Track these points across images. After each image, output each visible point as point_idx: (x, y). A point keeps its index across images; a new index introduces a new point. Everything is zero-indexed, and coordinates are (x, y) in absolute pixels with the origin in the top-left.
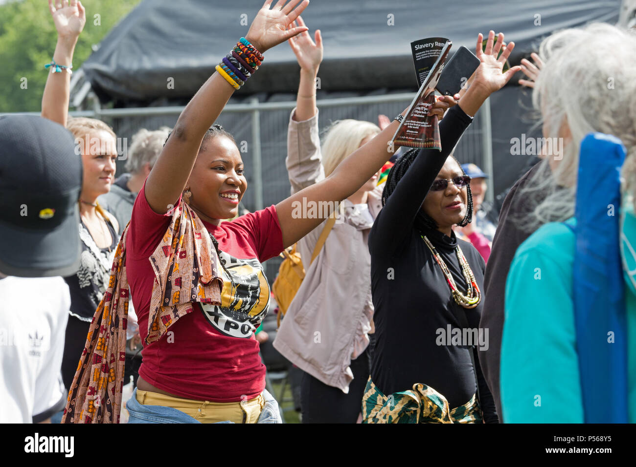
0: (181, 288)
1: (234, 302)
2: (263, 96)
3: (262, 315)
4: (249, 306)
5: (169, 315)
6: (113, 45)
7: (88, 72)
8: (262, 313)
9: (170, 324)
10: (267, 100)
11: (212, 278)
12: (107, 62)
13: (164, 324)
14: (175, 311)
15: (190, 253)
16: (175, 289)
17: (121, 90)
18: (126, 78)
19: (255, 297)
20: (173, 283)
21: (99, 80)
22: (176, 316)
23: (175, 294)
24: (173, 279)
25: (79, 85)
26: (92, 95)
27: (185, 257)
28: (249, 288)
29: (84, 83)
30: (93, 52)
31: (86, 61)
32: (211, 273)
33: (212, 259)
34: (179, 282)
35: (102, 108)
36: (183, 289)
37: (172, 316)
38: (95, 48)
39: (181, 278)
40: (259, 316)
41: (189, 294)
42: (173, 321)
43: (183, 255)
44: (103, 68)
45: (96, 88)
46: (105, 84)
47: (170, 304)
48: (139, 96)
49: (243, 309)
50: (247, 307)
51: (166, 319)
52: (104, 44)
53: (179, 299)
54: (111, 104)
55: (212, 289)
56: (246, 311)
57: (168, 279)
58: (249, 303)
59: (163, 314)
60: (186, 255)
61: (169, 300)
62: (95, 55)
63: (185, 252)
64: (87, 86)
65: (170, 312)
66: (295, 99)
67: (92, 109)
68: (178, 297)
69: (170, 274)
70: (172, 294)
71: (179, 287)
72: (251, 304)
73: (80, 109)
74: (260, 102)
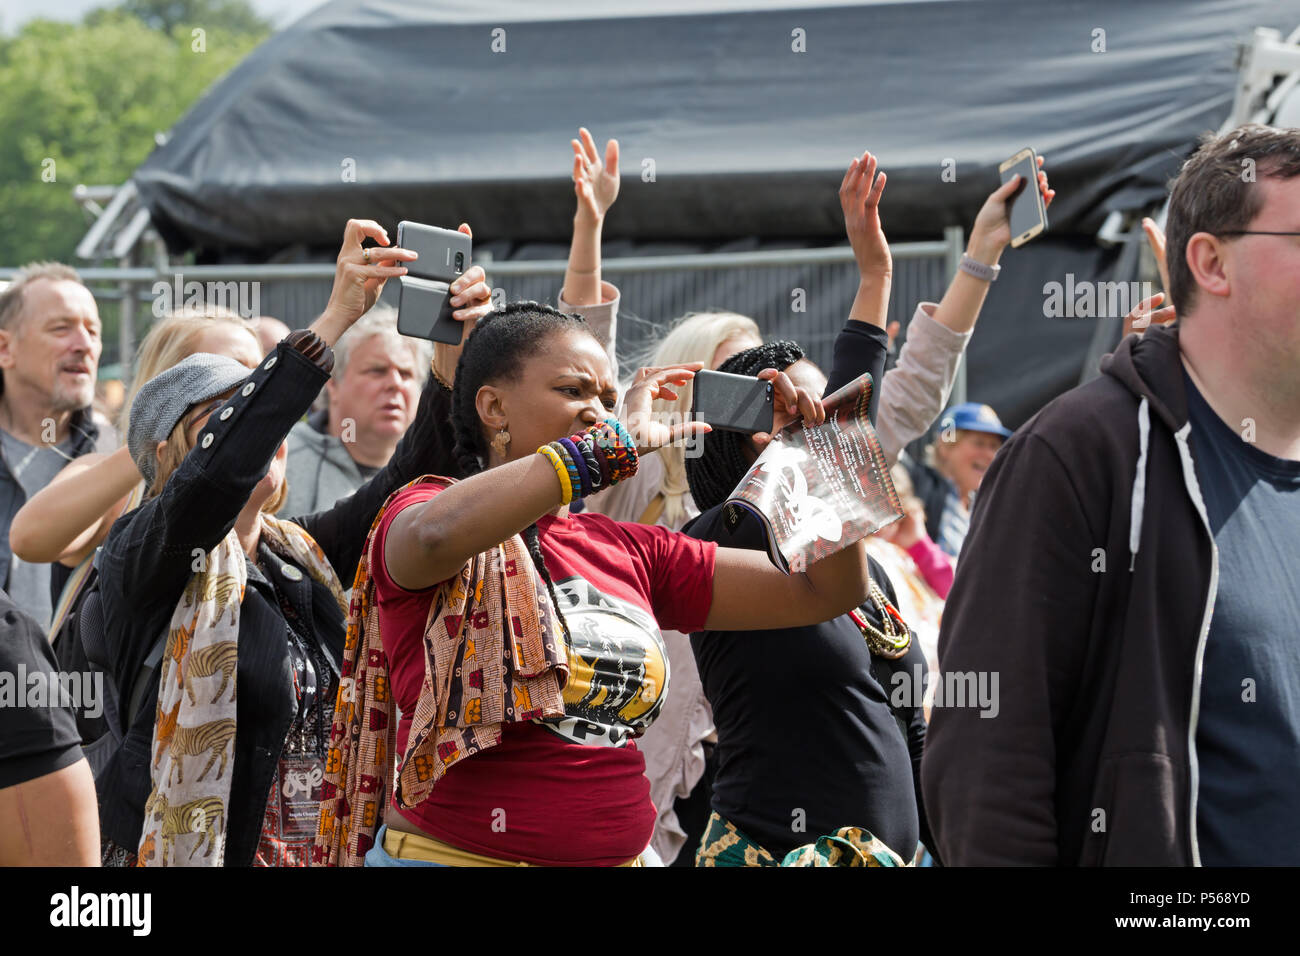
0: (482, 691)
1: (590, 693)
2: (505, 248)
3: (647, 719)
4: (621, 700)
5: (454, 742)
6: (198, 134)
7: (144, 189)
8: (647, 715)
9: (453, 759)
10: (510, 256)
11: (546, 665)
12: (184, 168)
13: (442, 759)
14: (468, 734)
15: (496, 616)
16: (470, 693)
17: (213, 226)
18: (222, 202)
19: (634, 685)
20: (466, 681)
21: (167, 204)
22: (469, 746)
23: (471, 705)
24: (465, 673)
25: (126, 215)
26: (151, 236)
27: (486, 624)
28: (621, 666)
29: (136, 211)
30: (158, 148)
31: (143, 166)
32: (542, 656)
33: (542, 621)
34: (478, 680)
35: (171, 264)
36: (488, 693)
37: (460, 744)
38: (162, 139)
39: (481, 671)
40: (643, 720)
41: (501, 702)
42: (462, 753)
43: (482, 620)
44: (178, 181)
45: (161, 222)
46: (181, 214)
47: (460, 723)
48: (248, 239)
49: (607, 706)
50: (617, 702)
51: (449, 749)
52: (180, 132)
53: (480, 714)
54: (189, 256)
55: (543, 684)
56: (614, 708)
57: (454, 673)
58: (620, 695)
59: (440, 740)
60: (487, 620)
61: (458, 713)
62: (159, 155)
63: (485, 614)
64: (143, 218)
65: (457, 737)
66: (566, 257)
67: (151, 265)
68: (477, 710)
69: (458, 663)
70: (463, 704)
71: (479, 690)
72: (626, 696)
73: (126, 263)
74: (495, 259)
